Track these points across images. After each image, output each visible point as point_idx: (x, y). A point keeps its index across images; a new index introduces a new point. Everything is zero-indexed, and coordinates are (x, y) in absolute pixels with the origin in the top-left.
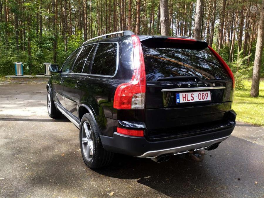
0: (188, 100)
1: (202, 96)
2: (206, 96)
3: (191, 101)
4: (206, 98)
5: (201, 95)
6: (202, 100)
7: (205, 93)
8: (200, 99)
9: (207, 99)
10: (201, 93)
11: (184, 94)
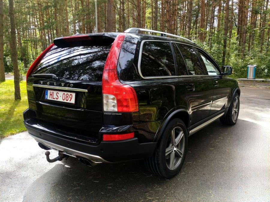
0: (53, 98)
1: (66, 97)
2: (70, 98)
3: (55, 100)
4: (69, 99)
5: (66, 95)
6: (65, 101)
7: (69, 93)
8: (64, 100)
9: (70, 101)
10: (66, 93)
11: (51, 91)
